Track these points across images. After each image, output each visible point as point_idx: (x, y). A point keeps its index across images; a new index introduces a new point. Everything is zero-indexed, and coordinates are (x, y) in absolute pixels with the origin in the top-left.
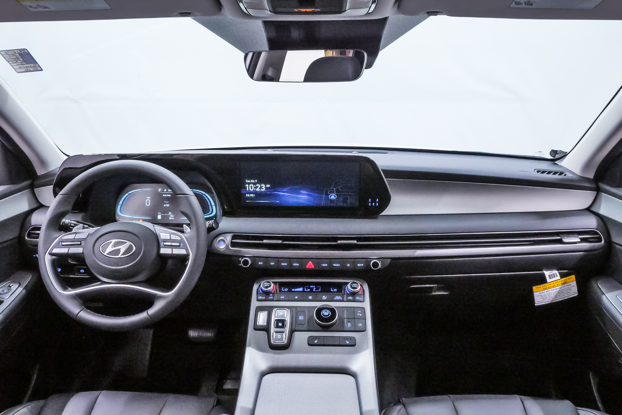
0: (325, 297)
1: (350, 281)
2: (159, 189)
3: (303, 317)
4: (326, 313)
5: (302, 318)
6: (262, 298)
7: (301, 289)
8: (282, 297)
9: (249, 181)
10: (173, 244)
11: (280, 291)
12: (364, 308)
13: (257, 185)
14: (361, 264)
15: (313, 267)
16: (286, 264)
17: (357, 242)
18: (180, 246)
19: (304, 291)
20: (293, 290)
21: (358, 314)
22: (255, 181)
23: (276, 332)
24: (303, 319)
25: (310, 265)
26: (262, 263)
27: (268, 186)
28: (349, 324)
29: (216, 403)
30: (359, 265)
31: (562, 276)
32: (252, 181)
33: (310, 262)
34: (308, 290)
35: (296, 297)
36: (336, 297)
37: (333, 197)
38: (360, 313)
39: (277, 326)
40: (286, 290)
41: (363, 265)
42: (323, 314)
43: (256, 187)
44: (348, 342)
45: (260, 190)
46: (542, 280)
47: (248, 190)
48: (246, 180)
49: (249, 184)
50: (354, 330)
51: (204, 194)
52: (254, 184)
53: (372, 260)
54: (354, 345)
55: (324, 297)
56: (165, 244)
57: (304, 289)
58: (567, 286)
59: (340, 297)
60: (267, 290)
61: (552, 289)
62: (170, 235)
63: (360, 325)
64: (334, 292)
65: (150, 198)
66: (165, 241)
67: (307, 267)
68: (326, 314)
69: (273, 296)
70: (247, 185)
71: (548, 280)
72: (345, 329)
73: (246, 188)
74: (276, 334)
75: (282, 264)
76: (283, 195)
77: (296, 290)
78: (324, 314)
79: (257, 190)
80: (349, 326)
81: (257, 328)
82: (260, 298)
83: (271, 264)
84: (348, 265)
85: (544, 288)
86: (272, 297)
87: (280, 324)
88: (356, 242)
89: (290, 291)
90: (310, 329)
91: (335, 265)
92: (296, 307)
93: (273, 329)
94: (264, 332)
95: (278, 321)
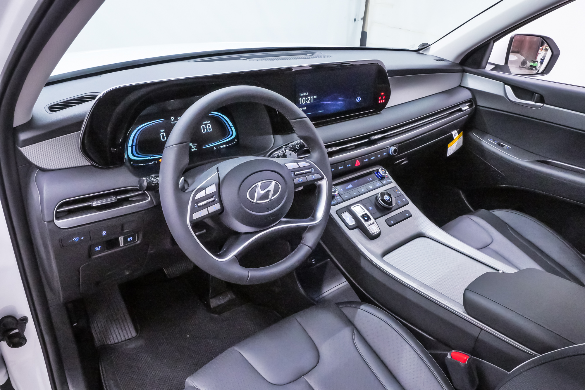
2: (172, 118)
5: (371, 208)
6: (334, 202)
7: (351, 186)
8: (346, 197)
9: (302, 95)
10: (305, 171)
12: (395, 187)
13: (308, 98)
16: (342, 167)
18: (311, 172)
19: (354, 187)
22: (307, 94)
23: (369, 225)
25: (358, 163)
27: (315, 97)
28: (399, 201)
30: (384, 154)
31: (459, 133)
32: (305, 94)
33: (358, 161)
35: (354, 193)
36: (377, 184)
37: (359, 99)
38: (397, 191)
39: (366, 221)
41: (386, 153)
42: (386, 199)
43: (307, 100)
44: (407, 215)
45: (310, 102)
46: (451, 139)
47: (301, 104)
48: (300, 94)
49: (302, 97)
50: (404, 204)
51: (221, 116)
52: (306, 96)
53: (390, 148)
54: (411, 216)
58: (460, 139)
61: (455, 143)
62: (297, 163)
63: (404, 200)
65: (164, 130)
66: (295, 170)
67: (356, 165)
70: (301, 99)
71: (454, 138)
72: (400, 206)
73: (300, 101)
74: (370, 227)
75: (340, 168)
76: (327, 104)
77: (348, 187)
79: (308, 102)
80: (400, 203)
81: (351, 228)
84: (379, 156)
85: (452, 143)
86: (341, 199)
87: (366, 218)
88: (379, 136)
89: (345, 190)
90: (382, 215)
91: (372, 158)
92: (361, 201)
93: (366, 224)
94: (356, 229)
95: (363, 216)
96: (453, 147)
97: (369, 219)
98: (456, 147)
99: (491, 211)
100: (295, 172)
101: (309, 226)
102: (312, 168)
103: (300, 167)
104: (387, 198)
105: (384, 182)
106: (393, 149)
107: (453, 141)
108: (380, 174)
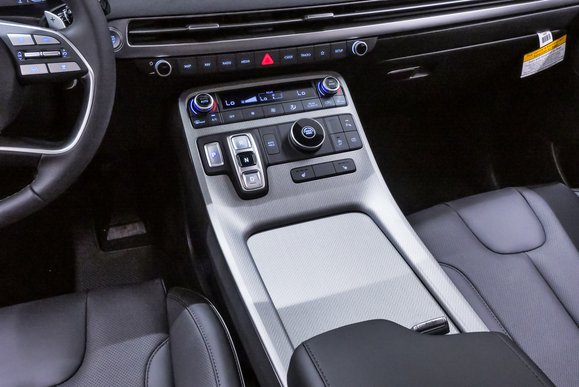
0: (294, 107)
1: (325, 77)
3: (273, 142)
4: (308, 131)
5: (272, 144)
6: (201, 122)
7: (254, 99)
8: (231, 117)
10: (46, 54)
11: (225, 107)
12: (350, 114)
14: (340, 49)
15: (272, 62)
16: (229, 63)
17: (334, 14)
18: (61, 56)
19: (259, 102)
20: (243, 102)
21: (347, 125)
23: (246, 173)
24: (274, 145)
25: (268, 60)
26: (190, 66)
28: (339, 141)
29: (166, 288)
30: (336, 51)
31: (555, 37)
33: (267, 56)
34: (266, 99)
35: (253, 113)
36: (310, 104)
38: (348, 123)
39: (244, 165)
40: (233, 103)
41: (342, 50)
42: (305, 134)
44: (346, 168)
46: (534, 45)
50: (348, 148)
53: (354, 42)
54: (354, 171)
55: (292, 106)
56: (27, 55)
57: (258, 99)
58: (557, 49)
59: (314, 103)
60: (204, 110)
61: (543, 55)
62: (32, 35)
63: (354, 140)
64: (302, 97)
66: (25, 49)
68: (309, 133)
69: (217, 117)
71: (542, 45)
72: (337, 150)
74: (246, 177)
75: (223, 63)
77: (248, 101)
78: (307, 134)
80: (340, 144)
81: (211, 172)
82: (197, 122)
83: (206, 65)
84: (323, 53)
85: (536, 55)
86: (216, 119)
87: (246, 160)
88: (331, 15)
89: (238, 104)
90: (290, 159)
91: (303, 55)
92: (258, 128)
93: (239, 170)
94: (221, 176)
95: (241, 156)
96: (536, 61)
97: (252, 162)
98: (544, 64)
99: (574, 190)
100: (26, 51)
101: (43, 156)
102: (62, 48)
103: (36, 44)
104: (307, 131)
105: (329, 102)
106: (357, 43)
107: (538, 51)
108: (324, 88)
